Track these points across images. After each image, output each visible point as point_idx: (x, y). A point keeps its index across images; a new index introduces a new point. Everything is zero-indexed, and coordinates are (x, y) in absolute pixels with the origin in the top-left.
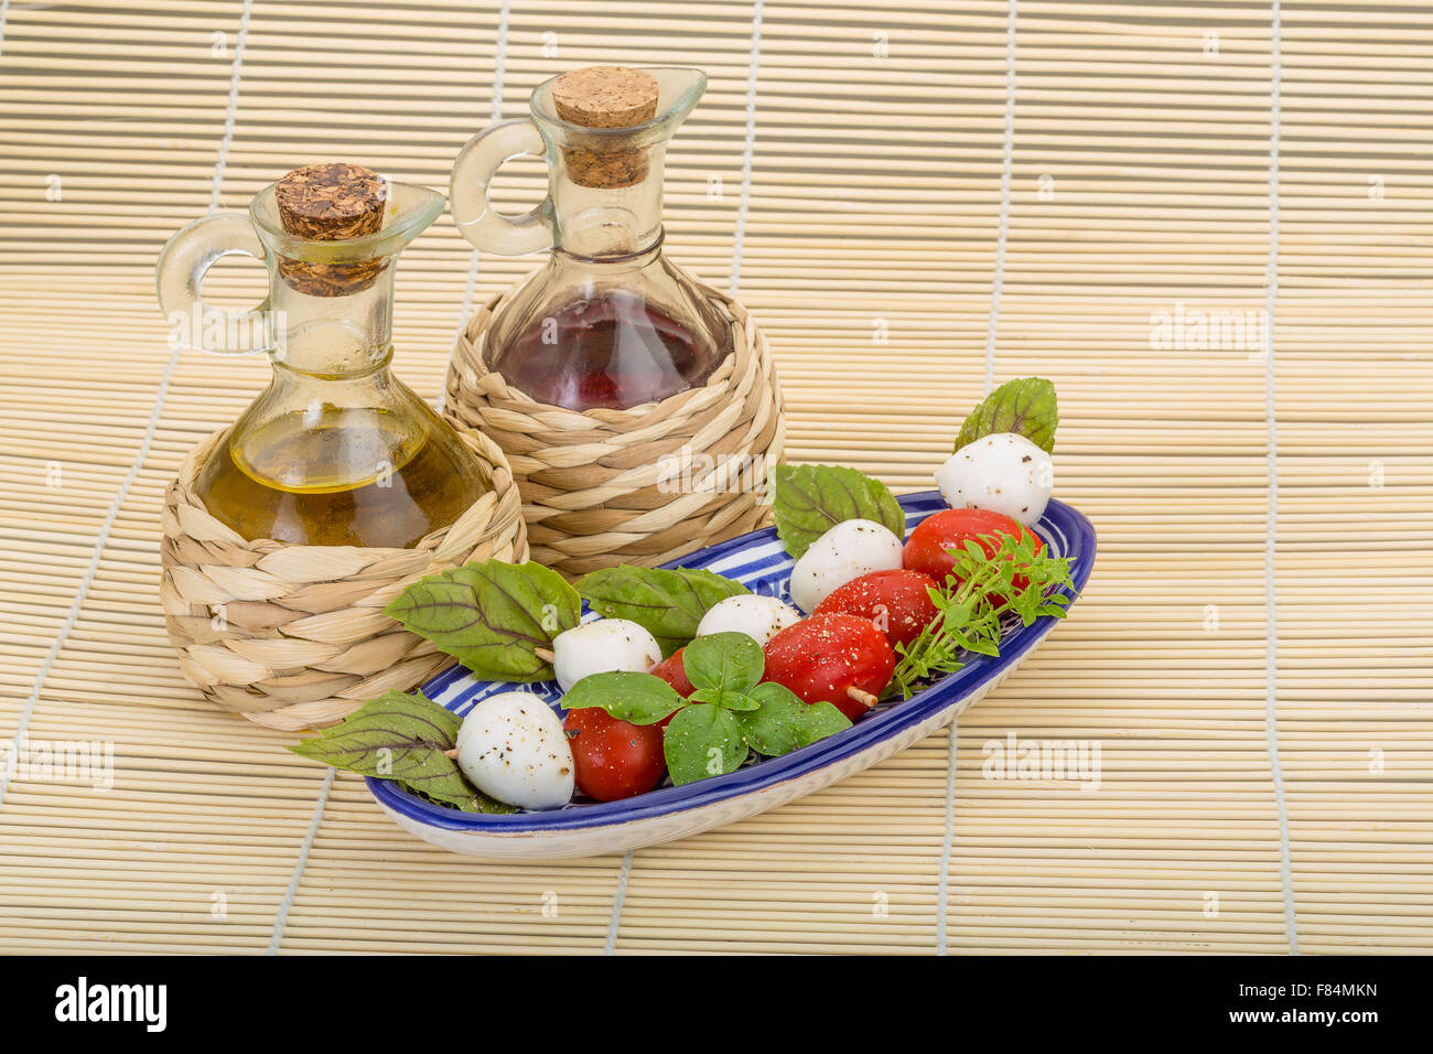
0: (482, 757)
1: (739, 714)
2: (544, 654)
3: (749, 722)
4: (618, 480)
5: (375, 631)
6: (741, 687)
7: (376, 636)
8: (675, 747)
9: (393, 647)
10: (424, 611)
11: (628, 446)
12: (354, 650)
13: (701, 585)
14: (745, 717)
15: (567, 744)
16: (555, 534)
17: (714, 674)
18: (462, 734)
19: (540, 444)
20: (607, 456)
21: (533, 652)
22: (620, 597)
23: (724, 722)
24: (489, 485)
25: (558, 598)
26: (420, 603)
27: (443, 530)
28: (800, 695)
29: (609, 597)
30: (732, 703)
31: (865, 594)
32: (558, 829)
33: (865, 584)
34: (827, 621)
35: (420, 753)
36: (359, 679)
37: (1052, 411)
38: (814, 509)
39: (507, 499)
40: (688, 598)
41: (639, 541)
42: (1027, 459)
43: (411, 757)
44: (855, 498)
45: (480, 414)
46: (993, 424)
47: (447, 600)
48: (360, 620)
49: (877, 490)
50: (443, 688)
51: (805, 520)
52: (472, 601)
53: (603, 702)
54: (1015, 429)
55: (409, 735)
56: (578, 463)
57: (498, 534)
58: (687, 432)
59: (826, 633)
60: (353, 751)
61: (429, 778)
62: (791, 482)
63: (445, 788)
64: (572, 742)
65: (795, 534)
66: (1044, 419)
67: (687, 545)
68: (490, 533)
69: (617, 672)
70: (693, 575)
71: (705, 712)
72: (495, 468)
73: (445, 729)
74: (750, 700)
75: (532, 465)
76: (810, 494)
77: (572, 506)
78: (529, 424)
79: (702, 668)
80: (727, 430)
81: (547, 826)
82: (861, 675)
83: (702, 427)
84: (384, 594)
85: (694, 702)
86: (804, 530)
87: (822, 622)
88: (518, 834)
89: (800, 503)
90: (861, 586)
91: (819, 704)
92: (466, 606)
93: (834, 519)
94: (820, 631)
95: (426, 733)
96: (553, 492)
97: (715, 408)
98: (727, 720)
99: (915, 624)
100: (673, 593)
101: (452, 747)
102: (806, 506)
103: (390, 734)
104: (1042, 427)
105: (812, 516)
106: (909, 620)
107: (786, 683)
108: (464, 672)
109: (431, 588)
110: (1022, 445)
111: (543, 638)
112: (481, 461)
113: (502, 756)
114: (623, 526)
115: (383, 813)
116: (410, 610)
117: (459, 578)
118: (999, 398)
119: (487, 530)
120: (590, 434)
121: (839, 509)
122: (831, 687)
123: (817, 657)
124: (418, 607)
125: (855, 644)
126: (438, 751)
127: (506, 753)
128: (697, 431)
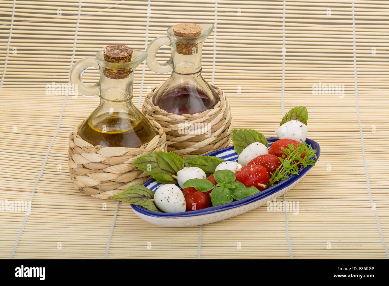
0: (162, 200)
1: (230, 189)
2: (174, 176)
3: (233, 192)
5: (129, 170)
6: (230, 182)
7: (129, 172)
8: (214, 197)
9: (134, 175)
10: (143, 164)
12: (124, 175)
13: (215, 160)
14: (232, 190)
15: (184, 198)
16: (173, 149)
17: (223, 179)
18: (155, 195)
19: (170, 124)
21: (171, 176)
22: (193, 162)
23: (226, 191)
24: (158, 133)
25: (177, 162)
26: (142, 162)
27: (147, 144)
28: (246, 185)
29: (190, 163)
30: (228, 186)
31: (260, 160)
32: (185, 216)
33: (260, 158)
34: (252, 166)
35: (145, 199)
36: (124, 183)
37: (306, 115)
38: (243, 141)
39: (162, 137)
40: (212, 163)
41: (196, 150)
42: (301, 126)
43: (143, 201)
44: (255, 138)
45: (152, 117)
46: (291, 119)
47: (150, 161)
48: (125, 167)
49: (261, 136)
50: (149, 184)
51: (241, 144)
52: (156, 161)
53: (194, 186)
54: (297, 119)
55: (142, 195)
58: (209, 121)
59: (252, 169)
60: (127, 198)
61: (148, 205)
62: (237, 134)
63: (152, 208)
64: (185, 197)
65: (238, 148)
66: (304, 117)
68: (159, 146)
69: (197, 179)
70: (212, 157)
71: (221, 188)
72: (158, 129)
73: (151, 194)
74: (232, 186)
75: (168, 130)
76: (243, 137)
77: (178, 141)
78: (167, 118)
79: (219, 178)
80: (219, 120)
81: (182, 216)
82: (261, 180)
83: (213, 119)
84: (132, 160)
85: (218, 186)
86: (241, 147)
87: (250, 166)
88: (174, 218)
89: (240, 139)
90: (259, 158)
91: (251, 187)
92: (155, 162)
93: (249, 143)
94: (250, 168)
95: (146, 194)
96: (171, 137)
97: (216, 114)
98: (227, 191)
99: (274, 168)
100: (207, 162)
101: (153, 198)
102: (241, 140)
103: (137, 195)
104: (304, 119)
105: (243, 143)
106: (272, 167)
107: (241, 181)
108: (154, 180)
109: (145, 158)
110: (299, 123)
111: (174, 172)
112: (154, 128)
113: (167, 200)
114: (191, 146)
116: (139, 164)
117: (152, 155)
118: (292, 112)
119: (158, 144)
120: (183, 120)
121: (250, 141)
122: (254, 183)
123: (250, 175)
124: (141, 163)
125: (259, 172)
126: (149, 199)
127: (168, 199)
128: (211, 120)
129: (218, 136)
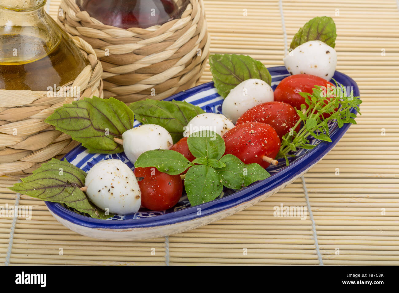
0: (99, 191)
1: (217, 169)
2: (118, 140)
3: (221, 173)
4: (142, 60)
5: (39, 130)
6: (215, 157)
7: (40, 132)
8: (190, 185)
9: (47, 138)
10: (64, 121)
11: (147, 45)
12: (30, 139)
13: (185, 108)
14: (220, 171)
16: (112, 85)
17: (203, 150)
18: (88, 180)
19: (107, 44)
20: (138, 49)
21: (113, 140)
22: (149, 113)
23: (211, 173)
24: (88, 62)
25: (123, 115)
26: (63, 117)
27: (70, 83)
28: (242, 160)
29: (144, 114)
30: (213, 164)
31: (264, 113)
32: (144, 227)
33: (263, 108)
34: (252, 125)
35: (70, 189)
36: (31, 152)
37: (334, 31)
38: (231, 74)
39: (97, 69)
40: (179, 114)
41: (149, 88)
42: (328, 52)
43: (67, 191)
44: (250, 69)
45: (77, 30)
46: (308, 36)
47: (76, 115)
48: (33, 125)
49: (259, 66)
50: (74, 157)
51: (227, 79)
52: (87, 116)
53: (155, 164)
54: (317, 38)
55: (64, 180)
56: (124, 53)
57: (93, 85)
58: (173, 39)
59: (252, 131)
60: (39, 189)
61: (75, 201)
62: (220, 62)
63: (83, 206)
64: (140, 183)
65: (222, 85)
66: (331, 35)
67: (171, 90)
68: (90, 85)
69: (159, 150)
70: (180, 104)
71: (202, 168)
72: (88, 54)
73: (79, 177)
74: (221, 163)
75: (103, 53)
76: (229, 67)
77: (121, 72)
78: (102, 34)
79: (198, 148)
80: (190, 38)
81: (138, 226)
82: (268, 151)
83: (179, 37)
84: (44, 113)
85: (195, 164)
86: (226, 84)
87: (250, 126)
88: (124, 230)
89: (224, 71)
90: (261, 109)
91: (252, 164)
92: (85, 118)
93: (241, 80)
94: (250, 130)
95: (72, 180)
96: (110, 65)
97: (185, 28)
98: (212, 172)
99: (287, 127)
100: (172, 112)
101: (83, 186)
102: (227, 73)
103: (55, 181)
104: (330, 38)
105: (230, 77)
106: (284, 125)
107: (236, 154)
108: (83, 149)
109: (68, 110)
110: (325, 47)
111: (117, 133)
112: (82, 51)
113: (109, 190)
114: (142, 82)
115: (52, 216)
116: (58, 120)
117: (80, 105)
118: (310, 25)
119: (89, 83)
120: (130, 39)
121: (242, 74)
122: (256, 156)
123: (249, 142)
124: (62, 119)
125: (265, 136)
126: (77, 188)
127: (111, 189)
128: (178, 38)
129: (187, 65)
